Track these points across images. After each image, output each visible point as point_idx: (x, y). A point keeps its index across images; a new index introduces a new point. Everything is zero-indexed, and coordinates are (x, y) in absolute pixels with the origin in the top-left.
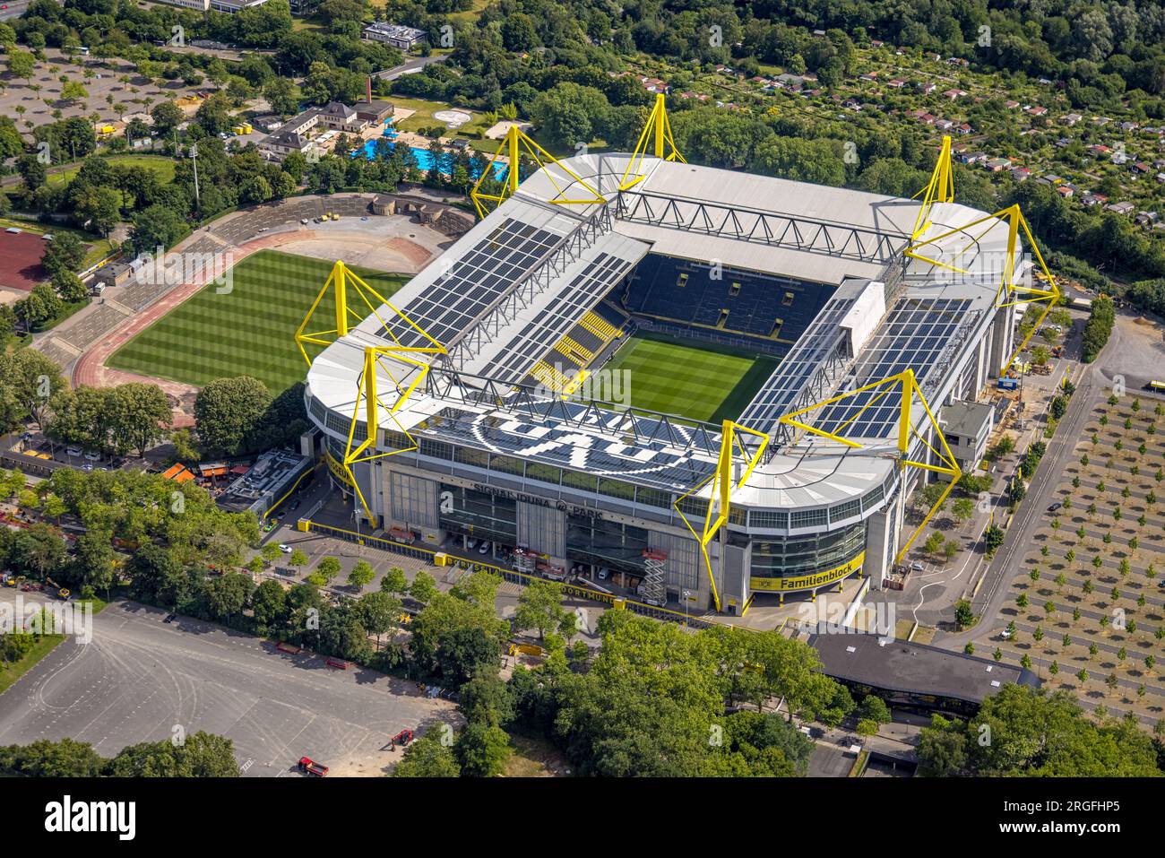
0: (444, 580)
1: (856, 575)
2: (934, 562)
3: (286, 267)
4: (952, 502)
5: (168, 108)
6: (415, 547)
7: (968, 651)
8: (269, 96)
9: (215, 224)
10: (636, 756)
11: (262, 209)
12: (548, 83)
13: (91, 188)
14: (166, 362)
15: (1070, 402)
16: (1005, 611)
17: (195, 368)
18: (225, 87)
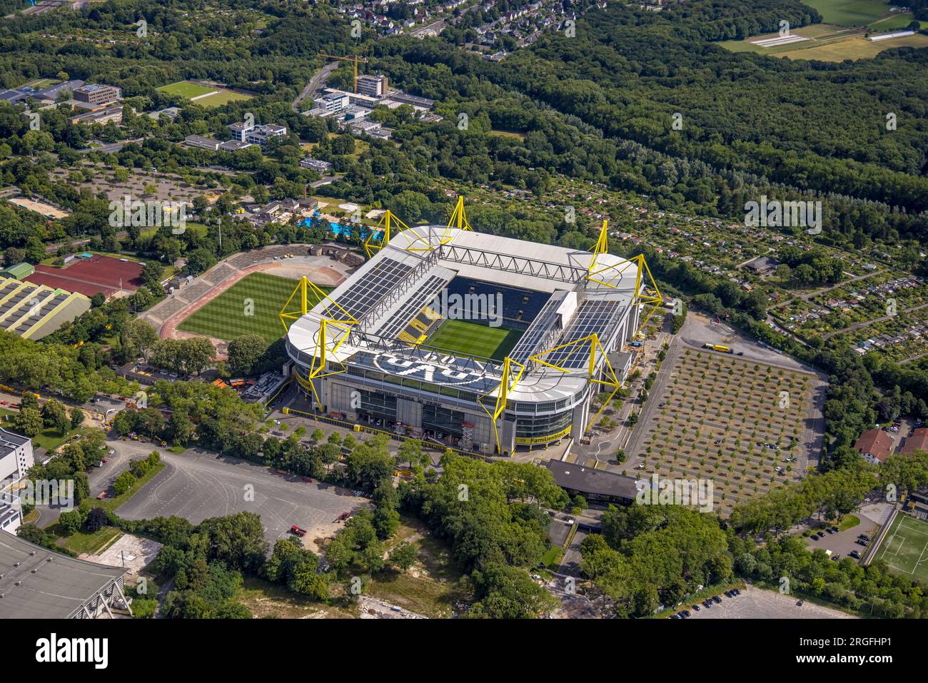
0: (359, 438)
1: (567, 437)
2: (604, 431)
3: (267, 281)
4: (613, 402)
5: (201, 199)
6: (343, 421)
7: (624, 474)
8: (253, 194)
9: (229, 259)
10: (465, 524)
11: (253, 251)
12: (397, 191)
13: (165, 239)
14: (208, 328)
15: (667, 353)
16: (641, 455)
17: (223, 331)
18: (229, 190)
